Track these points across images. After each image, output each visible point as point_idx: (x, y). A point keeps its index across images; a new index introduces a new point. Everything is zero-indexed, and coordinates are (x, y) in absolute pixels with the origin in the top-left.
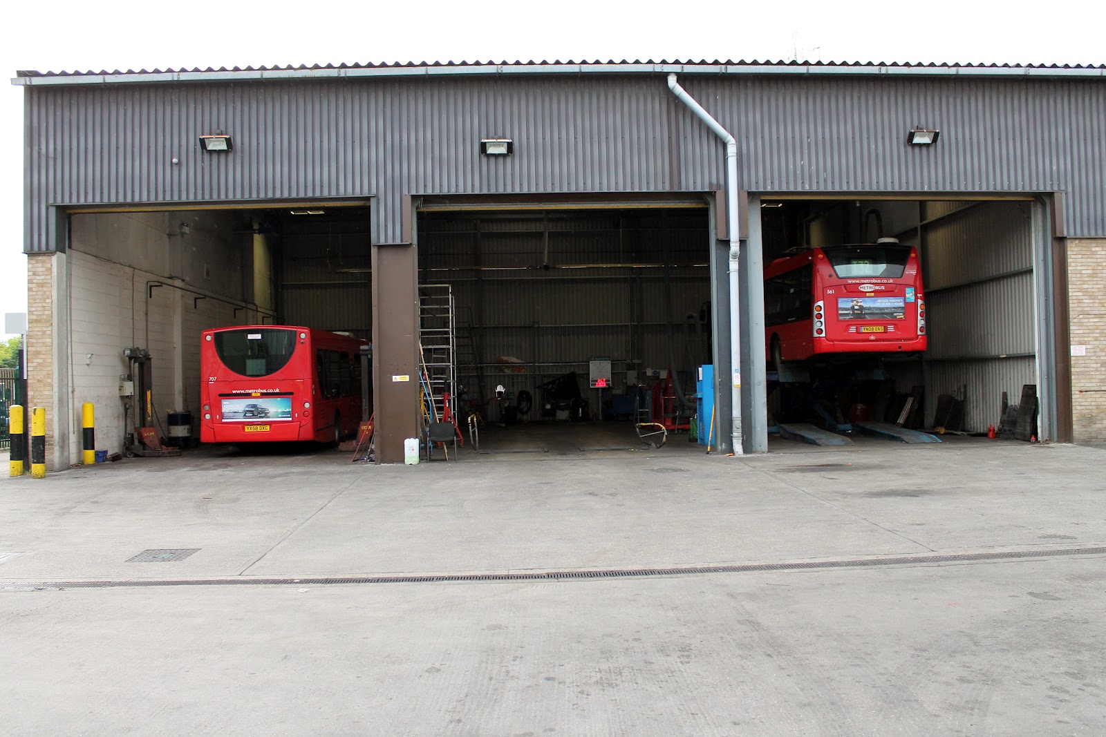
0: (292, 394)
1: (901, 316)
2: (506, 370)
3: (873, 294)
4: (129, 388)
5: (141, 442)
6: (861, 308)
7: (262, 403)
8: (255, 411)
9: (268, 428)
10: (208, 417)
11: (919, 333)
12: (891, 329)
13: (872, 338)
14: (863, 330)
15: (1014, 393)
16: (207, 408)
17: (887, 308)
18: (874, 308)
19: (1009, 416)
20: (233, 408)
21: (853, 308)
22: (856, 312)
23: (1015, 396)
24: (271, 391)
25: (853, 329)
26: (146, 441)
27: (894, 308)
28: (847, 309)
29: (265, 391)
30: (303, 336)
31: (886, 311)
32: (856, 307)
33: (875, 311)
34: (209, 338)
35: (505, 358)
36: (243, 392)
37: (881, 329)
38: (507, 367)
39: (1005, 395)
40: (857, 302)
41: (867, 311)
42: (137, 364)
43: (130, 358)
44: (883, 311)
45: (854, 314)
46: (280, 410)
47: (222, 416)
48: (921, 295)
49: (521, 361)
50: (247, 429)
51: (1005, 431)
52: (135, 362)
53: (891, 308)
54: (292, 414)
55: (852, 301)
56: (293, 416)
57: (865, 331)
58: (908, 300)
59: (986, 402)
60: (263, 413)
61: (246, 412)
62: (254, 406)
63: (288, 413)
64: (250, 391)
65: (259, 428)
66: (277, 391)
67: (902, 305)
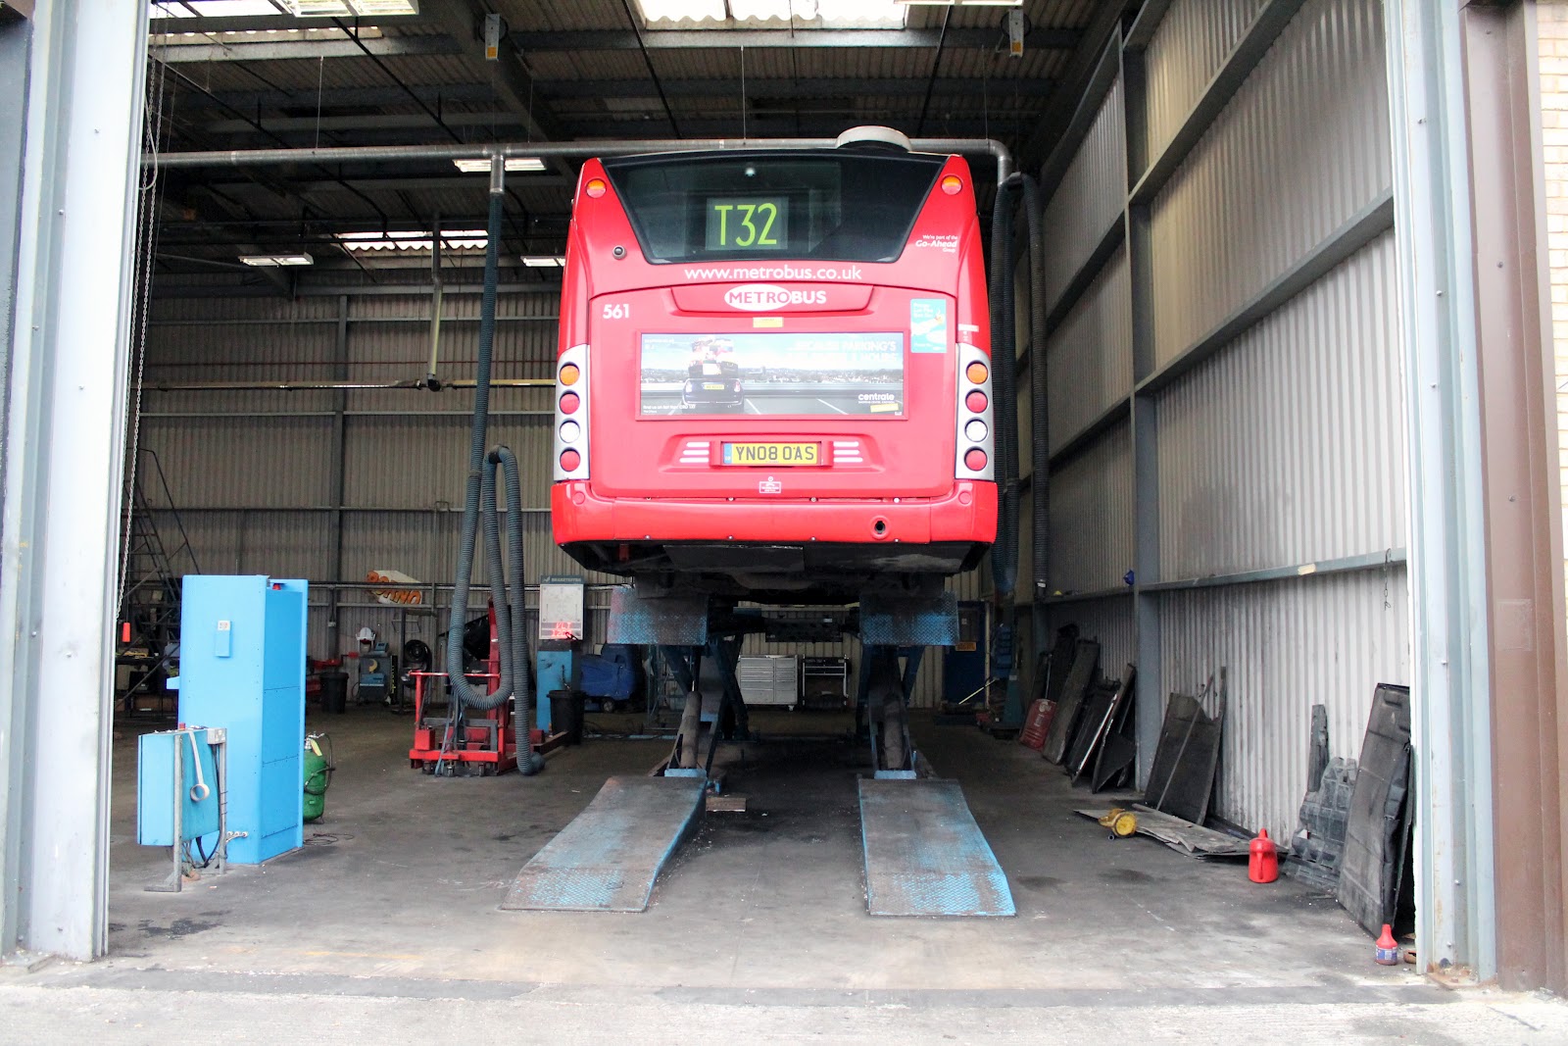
1: (888, 405)
2: (382, 599)
3: (778, 322)
6: (729, 374)
11: (963, 471)
12: (848, 452)
13: (770, 485)
14: (734, 455)
15: (1349, 713)
17: (833, 375)
18: (782, 374)
19: (1327, 802)
21: (696, 372)
22: (707, 386)
23: (1349, 723)
25: (696, 453)
27: (858, 373)
28: (671, 377)
31: (827, 385)
32: (710, 370)
33: (783, 385)
35: (381, 573)
37: (807, 454)
38: (384, 591)
39: (1320, 715)
40: (715, 351)
41: (751, 385)
44: (815, 386)
45: (699, 393)
48: (975, 329)
49: (412, 581)
51: (1313, 856)
53: (848, 375)
55: (695, 347)
57: (744, 461)
58: (917, 347)
59: (1272, 735)
67: (897, 363)
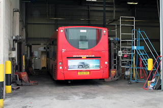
0: (100, 57)
4: (14, 54)
5: (21, 79)
7: (87, 62)
8: (83, 65)
9: (89, 73)
10: (61, 68)
16: (60, 63)
20: (73, 64)
24: (91, 56)
26: (23, 79)
29: (88, 56)
30: (105, 32)
34: (62, 31)
36: (78, 56)
42: (17, 43)
43: (14, 40)
46: (95, 65)
47: (68, 68)
50: (79, 73)
52: (16, 42)
54: (100, 67)
56: (100, 68)
60: (87, 66)
61: (79, 66)
62: (83, 63)
63: (98, 66)
64: (81, 56)
65: (85, 73)
66: (93, 56)
